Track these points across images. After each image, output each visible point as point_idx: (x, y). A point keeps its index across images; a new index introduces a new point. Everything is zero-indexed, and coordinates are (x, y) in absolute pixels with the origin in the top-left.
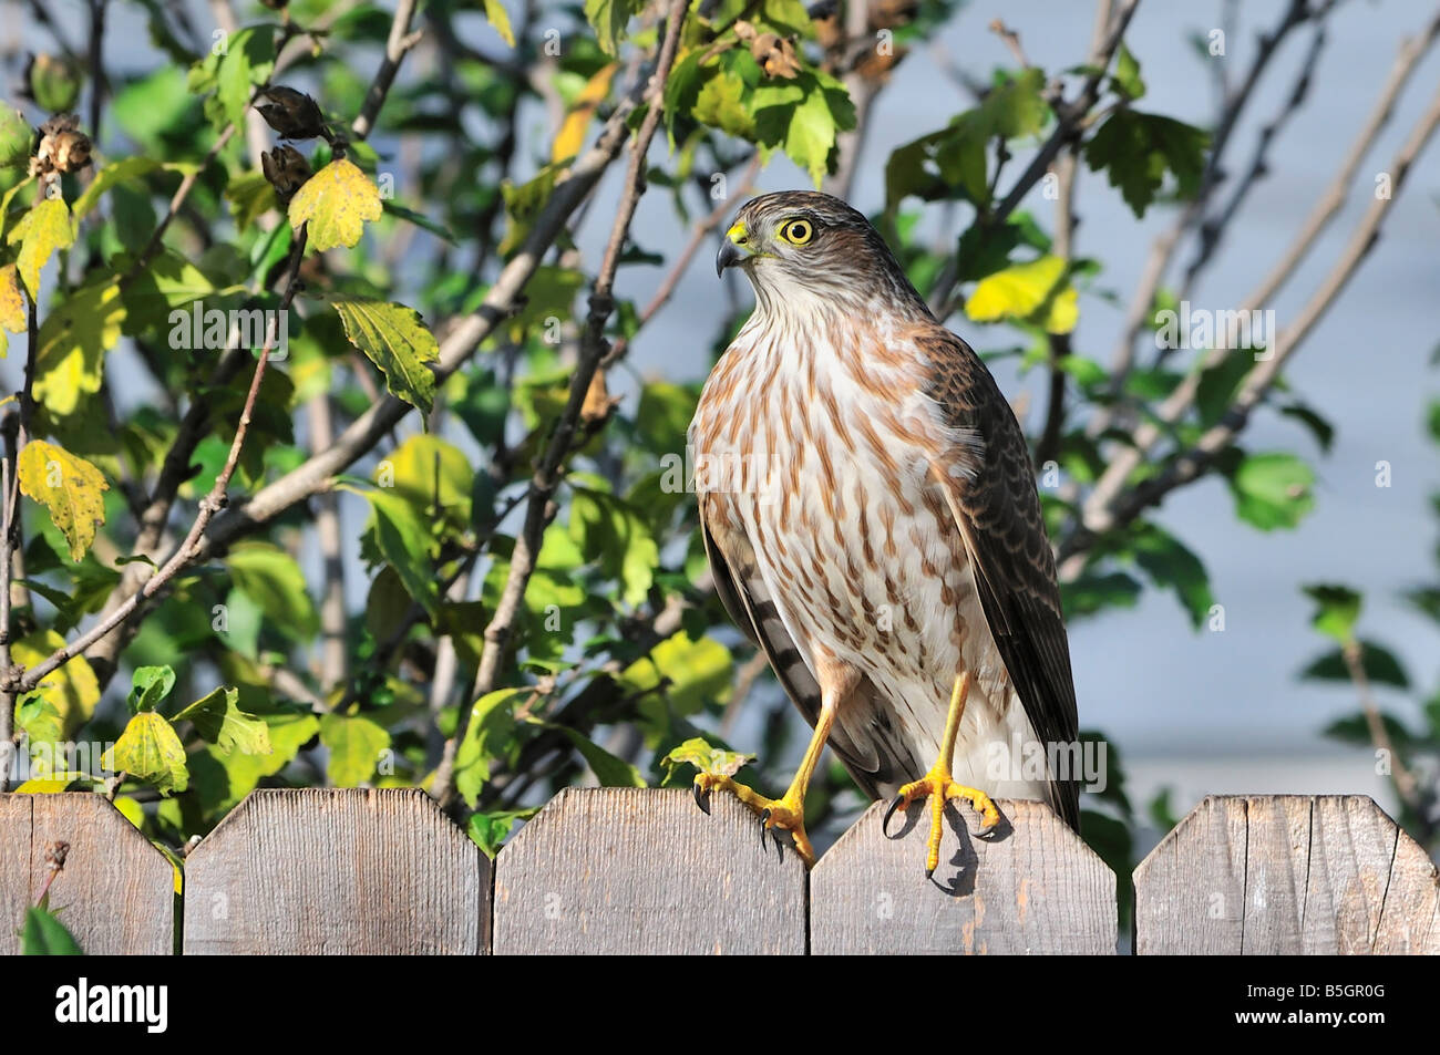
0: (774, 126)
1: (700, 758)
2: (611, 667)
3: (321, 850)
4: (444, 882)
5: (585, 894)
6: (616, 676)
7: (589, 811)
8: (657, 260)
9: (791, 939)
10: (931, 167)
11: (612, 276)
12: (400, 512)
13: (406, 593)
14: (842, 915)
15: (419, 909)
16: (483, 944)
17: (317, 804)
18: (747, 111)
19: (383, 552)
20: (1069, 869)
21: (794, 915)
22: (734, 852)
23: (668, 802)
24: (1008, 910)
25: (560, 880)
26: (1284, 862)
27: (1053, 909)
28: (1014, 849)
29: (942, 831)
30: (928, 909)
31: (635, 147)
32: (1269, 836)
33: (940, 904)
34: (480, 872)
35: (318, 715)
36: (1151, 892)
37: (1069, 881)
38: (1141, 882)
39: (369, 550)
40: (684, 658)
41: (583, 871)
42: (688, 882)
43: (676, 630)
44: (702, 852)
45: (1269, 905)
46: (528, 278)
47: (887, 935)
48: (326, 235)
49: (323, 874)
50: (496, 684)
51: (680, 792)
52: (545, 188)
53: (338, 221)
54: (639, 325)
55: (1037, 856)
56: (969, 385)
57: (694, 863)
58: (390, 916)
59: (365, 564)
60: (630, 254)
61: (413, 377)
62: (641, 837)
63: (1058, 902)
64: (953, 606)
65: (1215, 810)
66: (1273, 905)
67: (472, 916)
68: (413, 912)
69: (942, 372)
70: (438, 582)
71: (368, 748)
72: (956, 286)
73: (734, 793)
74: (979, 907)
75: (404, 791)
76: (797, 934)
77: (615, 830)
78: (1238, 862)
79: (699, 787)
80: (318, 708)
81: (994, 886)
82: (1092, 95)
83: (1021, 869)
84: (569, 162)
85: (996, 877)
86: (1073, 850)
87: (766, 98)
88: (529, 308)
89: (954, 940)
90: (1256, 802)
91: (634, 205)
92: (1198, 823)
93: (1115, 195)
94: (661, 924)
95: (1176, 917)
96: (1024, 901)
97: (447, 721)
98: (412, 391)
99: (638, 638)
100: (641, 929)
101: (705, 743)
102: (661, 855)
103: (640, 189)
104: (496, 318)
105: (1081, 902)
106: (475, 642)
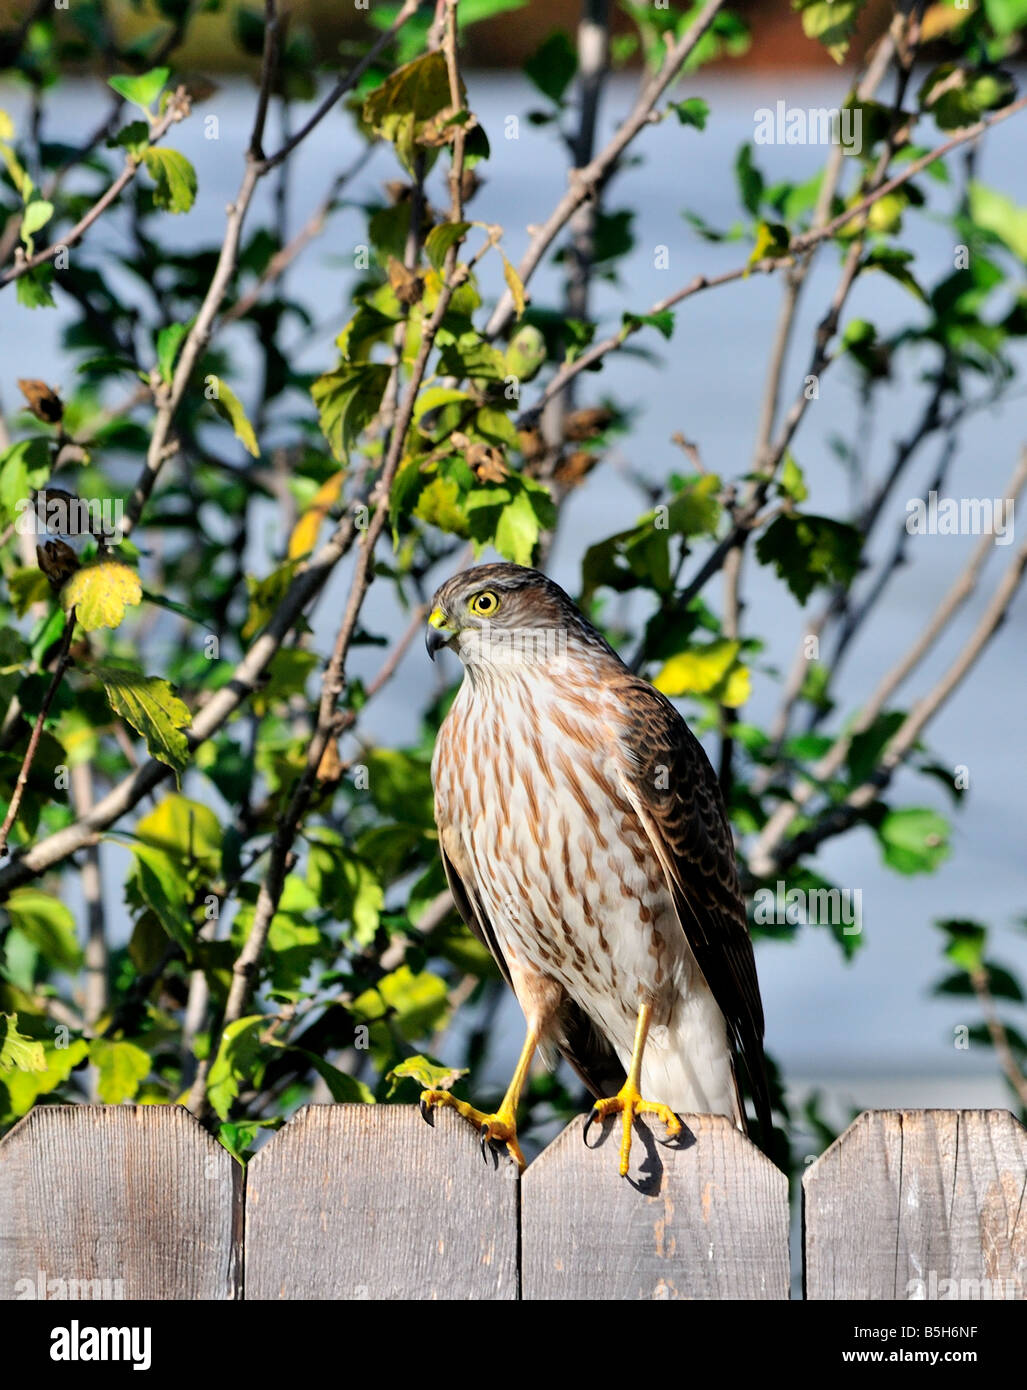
0: (485, 524)
1: (420, 1073)
2: (344, 999)
3: (95, 1159)
4: (202, 1186)
5: (325, 1196)
6: (347, 1006)
7: (329, 1124)
8: (382, 642)
9: (505, 1236)
10: (621, 562)
11: (344, 655)
12: (159, 862)
13: (165, 933)
14: (549, 1214)
15: (181, 1210)
16: (236, 1240)
17: (91, 1119)
18: (462, 510)
19: (145, 896)
20: (747, 1174)
21: (508, 1214)
22: (455, 1160)
23: (398, 1116)
24: (694, 1210)
25: (303, 1184)
26: (934, 1167)
27: (733, 1209)
28: (699, 1157)
29: (631, 1141)
30: (624, 1209)
31: (365, 543)
32: (921, 1145)
33: (635, 1205)
34: (234, 1178)
35: (88, 1040)
36: (818, 1194)
37: (747, 1184)
38: (810, 1184)
39: (132, 895)
40: (405, 990)
41: (323, 1176)
42: (415, 1186)
43: (399, 965)
44: (427, 1160)
45: (921, 1205)
46: (271, 658)
47: (588, 1231)
48: (92, 617)
49: (96, 1179)
50: (243, 1013)
51: (408, 1108)
52: (286, 579)
53: (103, 605)
54: (366, 698)
55: (719, 1163)
56: (663, 728)
57: (420, 1169)
58: (155, 1216)
59: (128, 908)
60: (358, 637)
61: (168, 740)
62: (374, 1146)
63: (738, 1202)
64: (650, 923)
65: (874, 1122)
66: (924, 1205)
67: (226, 1216)
68: (175, 1213)
69: (639, 717)
70: (193, 923)
71: (132, 1069)
72: (643, 664)
73: (455, 1108)
74: (669, 1208)
75: (167, 1107)
76: (510, 1232)
77: (351, 1141)
78: (894, 1168)
79: (425, 1103)
80: (87, 1034)
81: (681, 1189)
82: (761, 499)
83: (705, 1174)
84: (306, 557)
85: (684, 1180)
86: (751, 1157)
87: (478, 499)
88: (272, 684)
89: (647, 1237)
90: (910, 1115)
91: (364, 593)
92: (859, 1133)
93: (782, 585)
94: (391, 1222)
95: (840, 1216)
96: (708, 1202)
97: (200, 1046)
98: (169, 754)
99: (367, 972)
100: (374, 1227)
101: (425, 1060)
102: (391, 1162)
103: (369, 578)
104: (244, 692)
105: (757, 1203)
106: (224, 976)
